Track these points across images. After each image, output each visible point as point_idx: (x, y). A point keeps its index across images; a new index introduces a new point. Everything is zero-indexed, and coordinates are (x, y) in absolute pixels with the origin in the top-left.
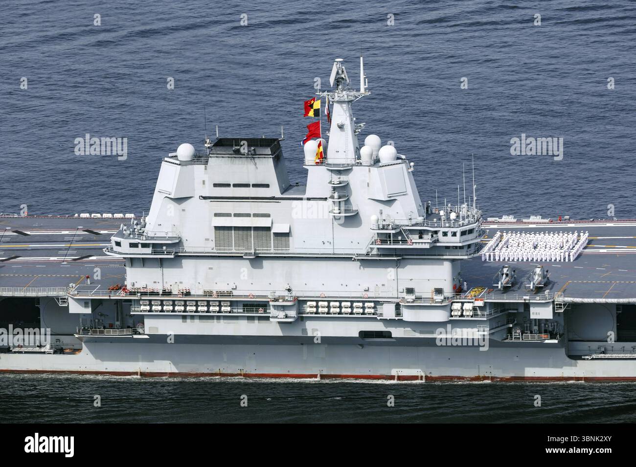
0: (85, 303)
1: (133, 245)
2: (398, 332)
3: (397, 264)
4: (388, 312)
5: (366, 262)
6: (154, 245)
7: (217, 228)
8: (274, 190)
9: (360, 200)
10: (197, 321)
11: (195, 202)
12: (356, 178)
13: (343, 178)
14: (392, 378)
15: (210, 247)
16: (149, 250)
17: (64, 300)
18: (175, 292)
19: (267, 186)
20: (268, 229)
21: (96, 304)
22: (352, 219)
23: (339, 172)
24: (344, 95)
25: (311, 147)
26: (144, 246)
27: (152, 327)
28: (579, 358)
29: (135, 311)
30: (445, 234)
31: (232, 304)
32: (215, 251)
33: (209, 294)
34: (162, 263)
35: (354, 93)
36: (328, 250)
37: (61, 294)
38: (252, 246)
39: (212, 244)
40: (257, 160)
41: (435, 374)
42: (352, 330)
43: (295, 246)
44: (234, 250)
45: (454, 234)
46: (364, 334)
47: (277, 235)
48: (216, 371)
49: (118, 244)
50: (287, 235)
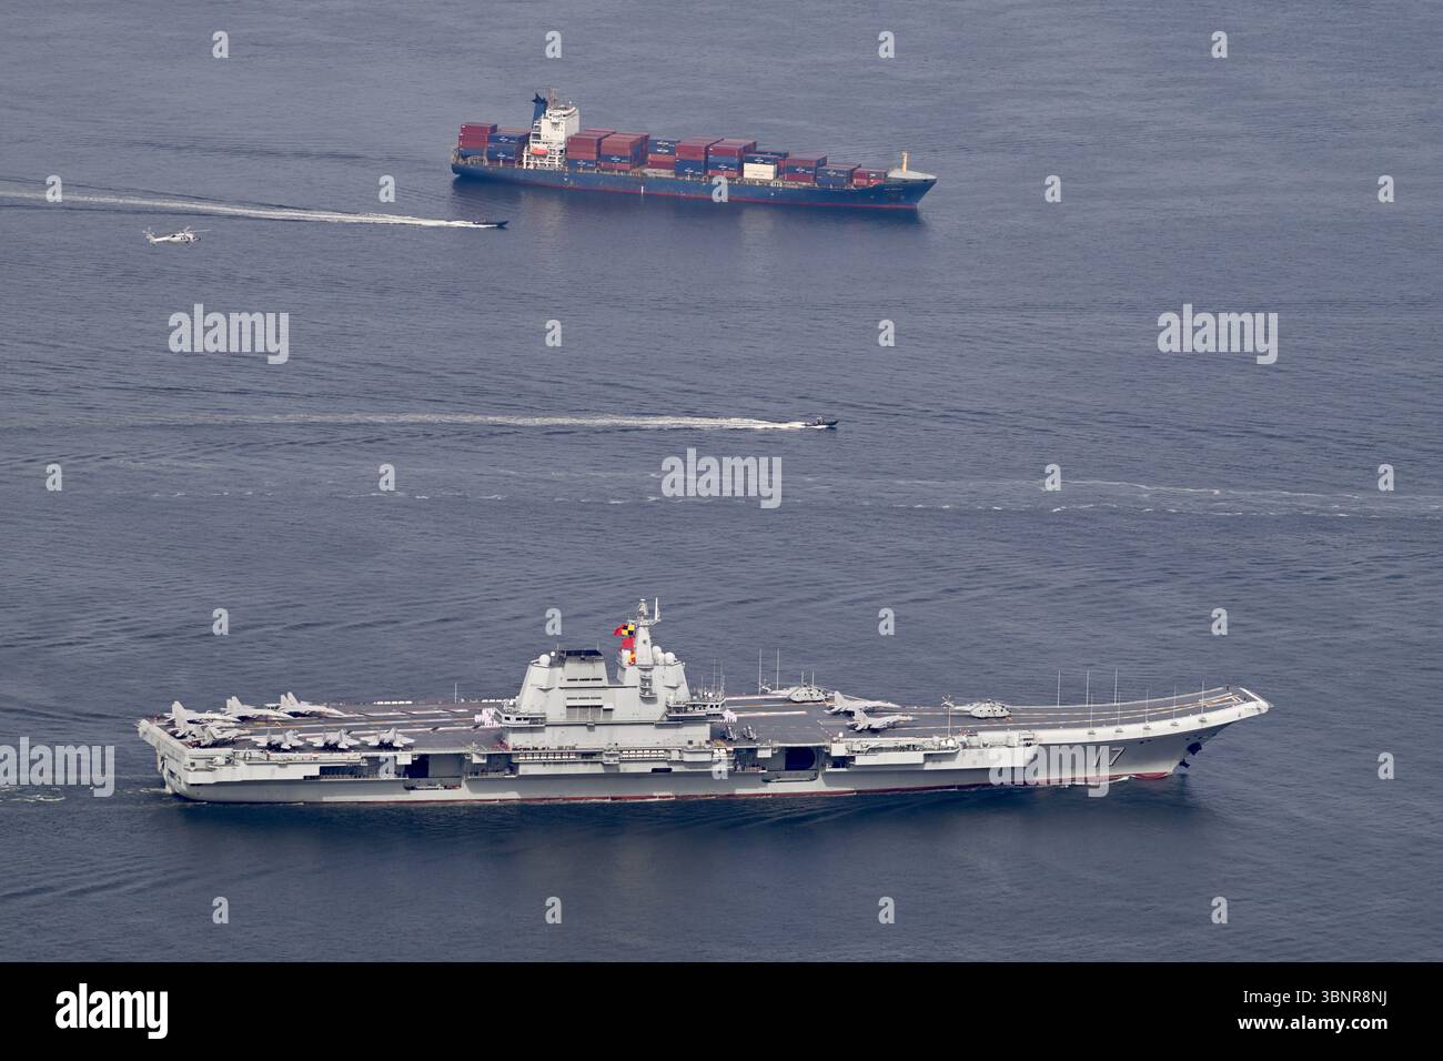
0: (483, 756)
1: (518, 719)
2: (675, 769)
3: (678, 726)
4: (675, 756)
5: (660, 726)
6: (532, 719)
7: (568, 707)
8: (605, 683)
9: (658, 688)
10: (552, 766)
11: (556, 690)
12: (656, 674)
13: (648, 674)
14: (655, 797)
15: (563, 719)
16: (527, 722)
17: (468, 755)
18: (540, 748)
19: (600, 679)
20: (600, 706)
21: (489, 756)
22: (649, 699)
23: (645, 670)
24: (646, 622)
25: (626, 654)
26: (525, 719)
27: (523, 770)
28: (768, 781)
29: (514, 760)
30: (712, 706)
31: (577, 754)
32: (567, 721)
33: (560, 748)
34: (531, 730)
35: (651, 621)
36: (636, 719)
37: (467, 751)
38: (589, 717)
39: (564, 717)
40: (595, 664)
41: (680, 794)
42: (647, 768)
43: (615, 717)
44: (577, 720)
45: (717, 706)
46: (654, 770)
47: (605, 710)
48: (544, 796)
49: (508, 719)
50: (611, 710)
